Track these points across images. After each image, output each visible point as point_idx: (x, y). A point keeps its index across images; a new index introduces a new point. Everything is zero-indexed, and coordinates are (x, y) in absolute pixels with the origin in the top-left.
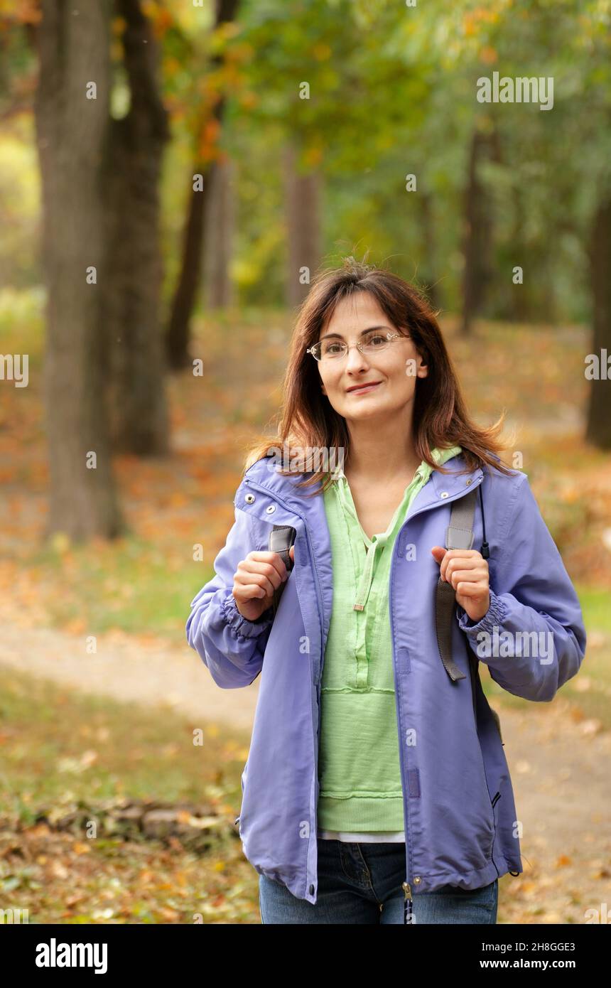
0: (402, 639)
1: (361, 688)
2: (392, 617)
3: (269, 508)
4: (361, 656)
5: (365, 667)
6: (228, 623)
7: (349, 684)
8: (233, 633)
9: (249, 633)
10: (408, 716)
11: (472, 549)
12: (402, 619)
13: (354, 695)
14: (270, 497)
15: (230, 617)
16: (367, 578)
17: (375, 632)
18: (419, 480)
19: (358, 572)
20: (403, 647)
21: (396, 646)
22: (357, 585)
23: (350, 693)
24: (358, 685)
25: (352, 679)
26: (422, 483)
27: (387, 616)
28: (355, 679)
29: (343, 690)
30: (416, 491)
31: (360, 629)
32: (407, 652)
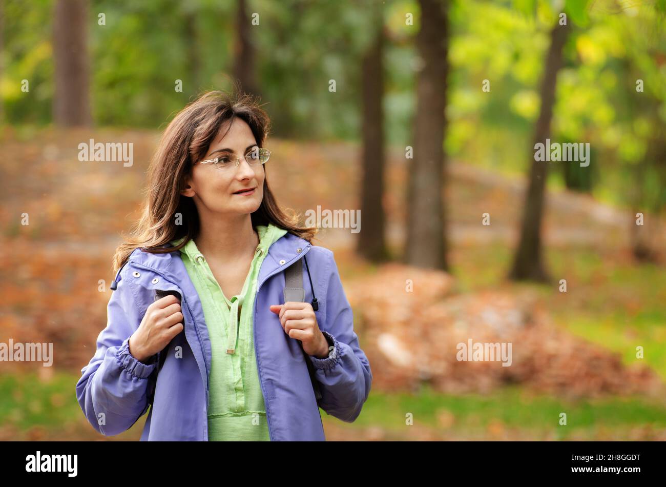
0: (267, 373)
1: (239, 412)
2: (257, 357)
3: (154, 280)
4: (239, 387)
5: (242, 396)
6: (124, 368)
7: (231, 409)
8: (129, 375)
9: (141, 375)
10: (277, 431)
11: (305, 302)
12: (265, 358)
13: (235, 418)
14: (153, 272)
15: (126, 362)
16: (233, 329)
17: (246, 369)
18: (261, 255)
19: (226, 325)
20: (269, 379)
21: (262, 379)
22: (227, 335)
23: (232, 416)
24: (238, 410)
25: (233, 405)
26: (263, 257)
27: (254, 357)
28: (235, 406)
29: (227, 414)
30: (259, 263)
31: (235, 367)
32: (272, 383)
